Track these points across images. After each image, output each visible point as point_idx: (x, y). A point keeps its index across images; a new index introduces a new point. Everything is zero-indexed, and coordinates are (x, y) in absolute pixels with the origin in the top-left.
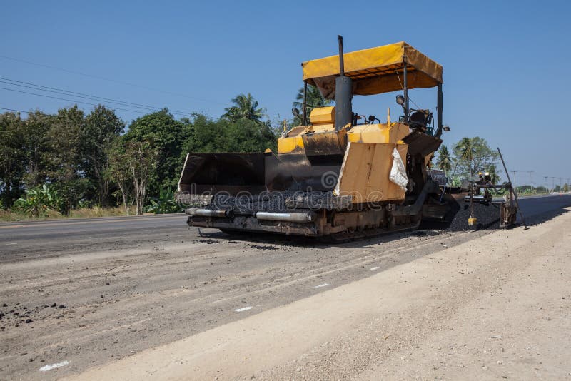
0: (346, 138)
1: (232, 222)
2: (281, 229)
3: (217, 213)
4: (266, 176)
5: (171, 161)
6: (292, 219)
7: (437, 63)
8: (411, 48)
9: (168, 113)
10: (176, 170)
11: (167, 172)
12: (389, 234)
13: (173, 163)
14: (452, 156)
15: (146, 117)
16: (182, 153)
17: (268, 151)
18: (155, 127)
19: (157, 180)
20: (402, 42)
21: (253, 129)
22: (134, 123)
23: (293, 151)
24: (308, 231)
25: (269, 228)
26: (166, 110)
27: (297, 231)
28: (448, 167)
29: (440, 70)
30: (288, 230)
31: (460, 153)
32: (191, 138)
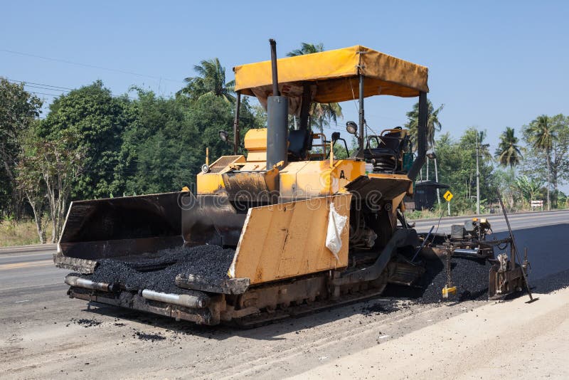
0: (277, 179)
1: (118, 298)
2: (171, 313)
3: (99, 287)
4: (182, 223)
5: (109, 156)
6: (181, 303)
7: (418, 65)
8: (373, 52)
9: (103, 88)
10: (115, 169)
11: (103, 173)
12: (330, 309)
13: (111, 159)
14: (521, 144)
15: (73, 93)
16: (122, 146)
17: (185, 189)
18: (85, 109)
19: (88, 184)
20: (356, 47)
21: (222, 110)
22: (57, 102)
23: (215, 191)
24: (199, 319)
25: (157, 310)
26: (100, 83)
27: (188, 317)
28: (514, 160)
29: (424, 74)
30: (179, 315)
31: (533, 139)
32: (135, 123)
